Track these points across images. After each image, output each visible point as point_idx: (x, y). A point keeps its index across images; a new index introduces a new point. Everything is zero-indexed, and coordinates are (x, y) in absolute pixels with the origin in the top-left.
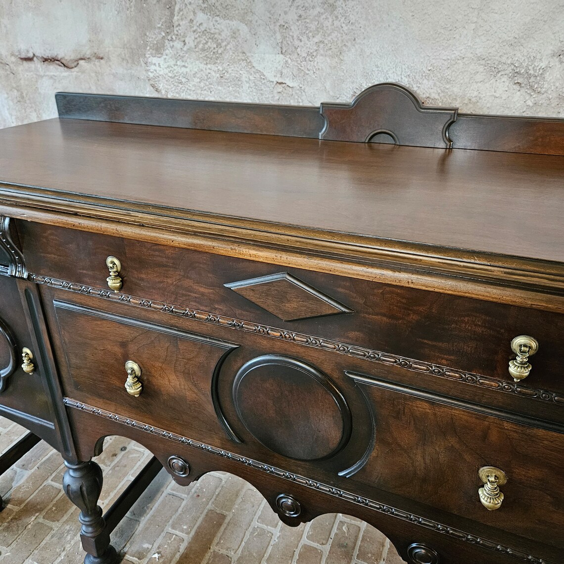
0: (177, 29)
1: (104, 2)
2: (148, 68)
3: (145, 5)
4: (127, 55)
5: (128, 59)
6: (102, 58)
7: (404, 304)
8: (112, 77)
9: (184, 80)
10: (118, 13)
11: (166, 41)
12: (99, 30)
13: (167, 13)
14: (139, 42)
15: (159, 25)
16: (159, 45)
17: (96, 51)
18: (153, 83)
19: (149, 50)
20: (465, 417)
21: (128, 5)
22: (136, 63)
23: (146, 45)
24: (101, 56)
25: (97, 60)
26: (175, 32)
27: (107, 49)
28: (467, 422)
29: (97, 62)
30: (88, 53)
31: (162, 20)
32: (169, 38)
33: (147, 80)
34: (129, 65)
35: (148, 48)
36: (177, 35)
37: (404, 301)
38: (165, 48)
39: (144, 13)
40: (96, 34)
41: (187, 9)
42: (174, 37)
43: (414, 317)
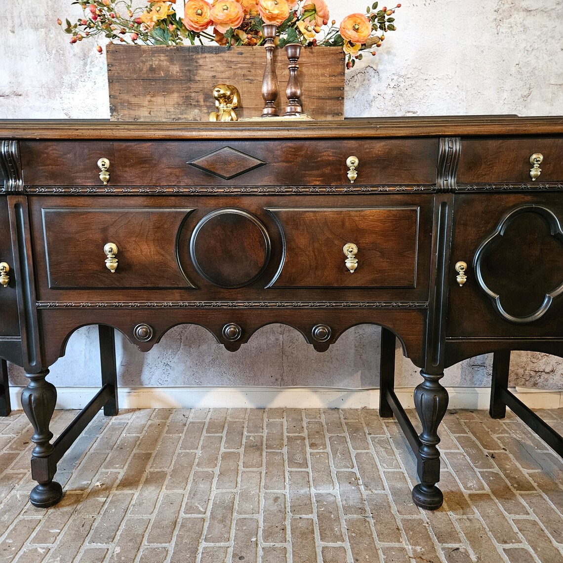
0: (89, 73)
1: (27, 55)
2: (63, 102)
3: (63, 58)
4: (44, 93)
5: (45, 95)
6: (20, 95)
7: (293, 152)
8: (29, 109)
9: (94, 109)
10: (39, 63)
11: (80, 82)
12: (20, 75)
13: (82, 63)
14: (56, 83)
15: (75, 71)
16: (73, 85)
17: (15, 90)
18: (67, 112)
19: (64, 88)
20: (332, 216)
21: (48, 57)
22: (53, 98)
23: (62, 85)
24: (20, 94)
25: (15, 97)
26: (88, 75)
27: (26, 89)
28: (333, 218)
29: (15, 98)
30: (7, 92)
31: (77, 68)
32: (83, 80)
33: (62, 110)
34: (46, 100)
35: (64, 87)
36: (89, 78)
37: (293, 150)
38: (79, 87)
39: (61, 63)
40: (16, 77)
41: (97, 60)
42: (86, 79)
43: (299, 159)
